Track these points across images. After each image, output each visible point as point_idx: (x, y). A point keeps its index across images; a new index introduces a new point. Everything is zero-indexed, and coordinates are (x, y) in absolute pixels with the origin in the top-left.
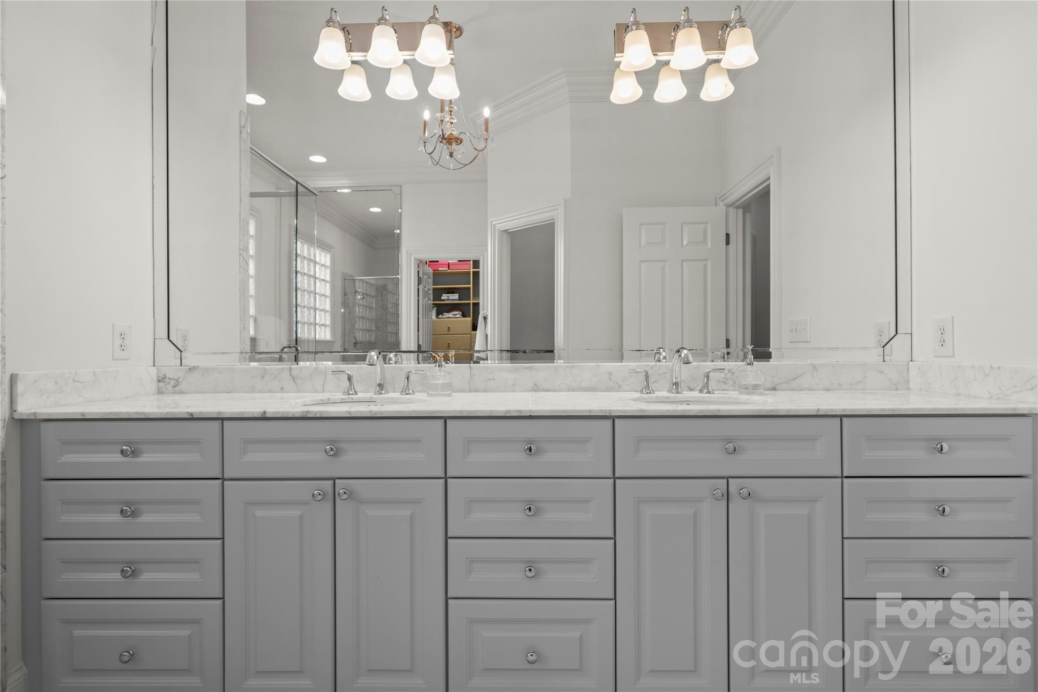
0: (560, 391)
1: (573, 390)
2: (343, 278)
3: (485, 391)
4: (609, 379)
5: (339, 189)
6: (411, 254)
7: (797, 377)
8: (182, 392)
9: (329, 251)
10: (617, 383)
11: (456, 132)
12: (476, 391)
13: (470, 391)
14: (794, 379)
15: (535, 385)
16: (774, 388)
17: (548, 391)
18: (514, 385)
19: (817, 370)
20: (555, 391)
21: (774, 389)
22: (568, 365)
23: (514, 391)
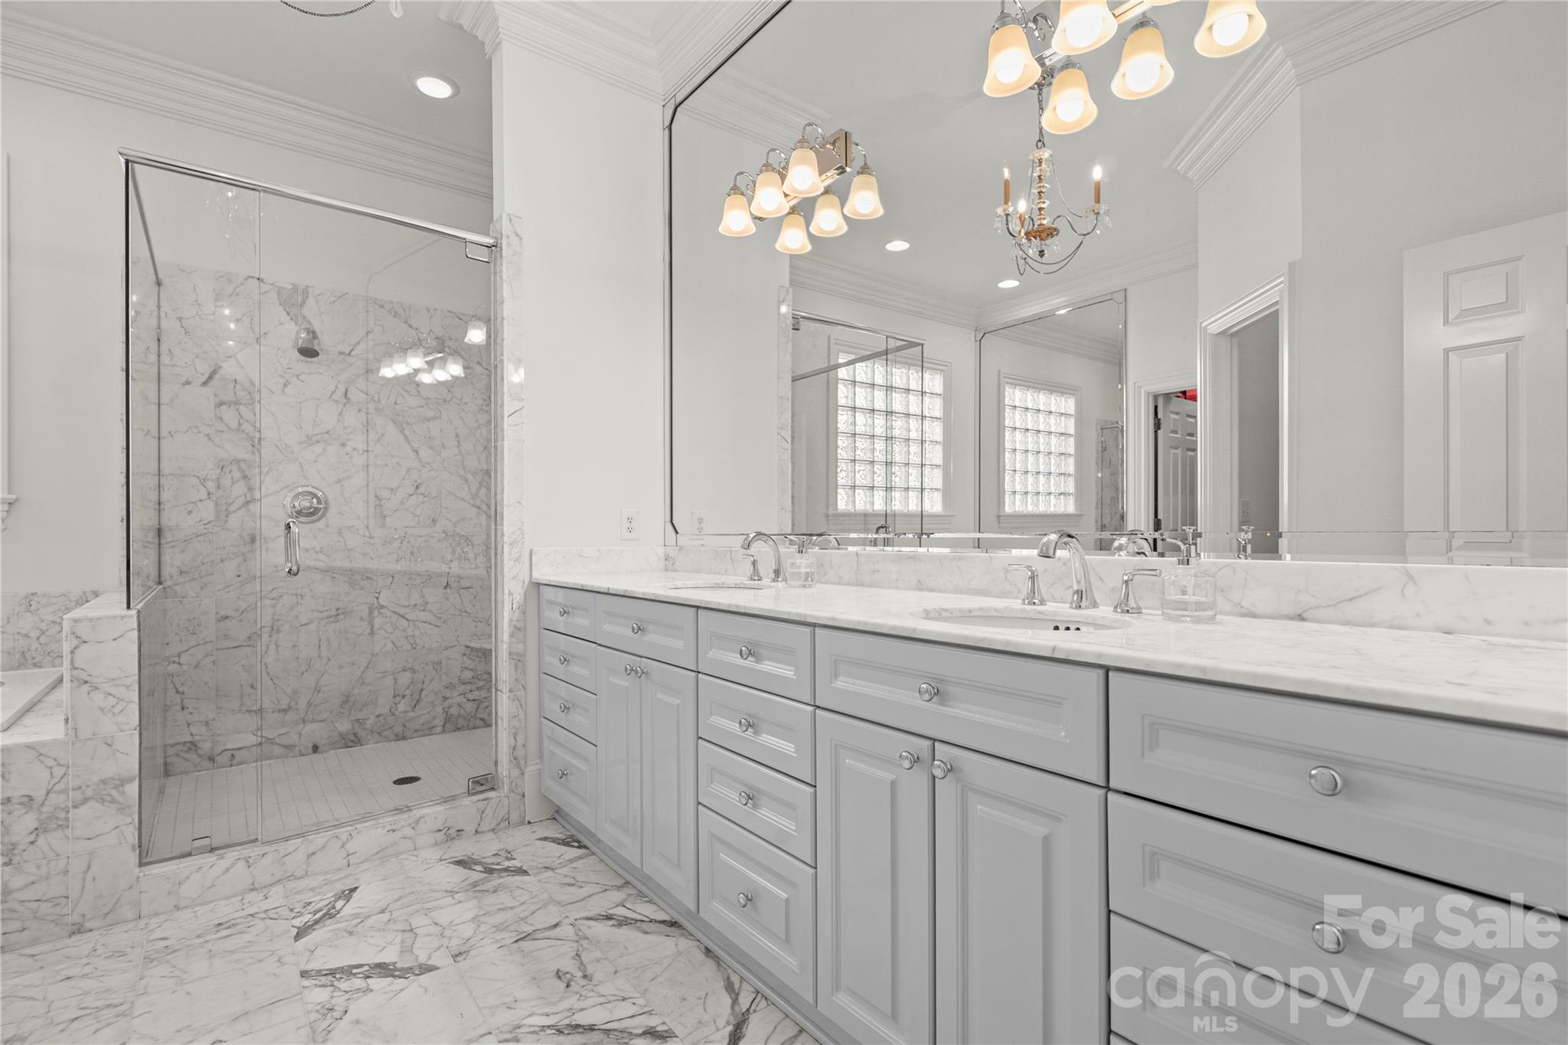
0: (945, 591)
1: (961, 592)
2: (1099, 427)
3: (870, 586)
4: (1006, 578)
5: (1057, 311)
6: (1140, 387)
7: (1360, 596)
8: (676, 571)
9: (1074, 395)
10: (1015, 586)
11: (1048, 219)
12: (862, 585)
13: (857, 585)
14: (1351, 599)
15: (919, 581)
16: (1299, 615)
17: (932, 590)
18: (897, 580)
19: (1415, 584)
20: (940, 591)
21: (1301, 618)
22: (955, 556)
23: (897, 588)
